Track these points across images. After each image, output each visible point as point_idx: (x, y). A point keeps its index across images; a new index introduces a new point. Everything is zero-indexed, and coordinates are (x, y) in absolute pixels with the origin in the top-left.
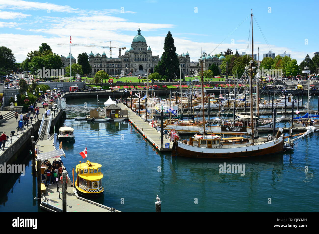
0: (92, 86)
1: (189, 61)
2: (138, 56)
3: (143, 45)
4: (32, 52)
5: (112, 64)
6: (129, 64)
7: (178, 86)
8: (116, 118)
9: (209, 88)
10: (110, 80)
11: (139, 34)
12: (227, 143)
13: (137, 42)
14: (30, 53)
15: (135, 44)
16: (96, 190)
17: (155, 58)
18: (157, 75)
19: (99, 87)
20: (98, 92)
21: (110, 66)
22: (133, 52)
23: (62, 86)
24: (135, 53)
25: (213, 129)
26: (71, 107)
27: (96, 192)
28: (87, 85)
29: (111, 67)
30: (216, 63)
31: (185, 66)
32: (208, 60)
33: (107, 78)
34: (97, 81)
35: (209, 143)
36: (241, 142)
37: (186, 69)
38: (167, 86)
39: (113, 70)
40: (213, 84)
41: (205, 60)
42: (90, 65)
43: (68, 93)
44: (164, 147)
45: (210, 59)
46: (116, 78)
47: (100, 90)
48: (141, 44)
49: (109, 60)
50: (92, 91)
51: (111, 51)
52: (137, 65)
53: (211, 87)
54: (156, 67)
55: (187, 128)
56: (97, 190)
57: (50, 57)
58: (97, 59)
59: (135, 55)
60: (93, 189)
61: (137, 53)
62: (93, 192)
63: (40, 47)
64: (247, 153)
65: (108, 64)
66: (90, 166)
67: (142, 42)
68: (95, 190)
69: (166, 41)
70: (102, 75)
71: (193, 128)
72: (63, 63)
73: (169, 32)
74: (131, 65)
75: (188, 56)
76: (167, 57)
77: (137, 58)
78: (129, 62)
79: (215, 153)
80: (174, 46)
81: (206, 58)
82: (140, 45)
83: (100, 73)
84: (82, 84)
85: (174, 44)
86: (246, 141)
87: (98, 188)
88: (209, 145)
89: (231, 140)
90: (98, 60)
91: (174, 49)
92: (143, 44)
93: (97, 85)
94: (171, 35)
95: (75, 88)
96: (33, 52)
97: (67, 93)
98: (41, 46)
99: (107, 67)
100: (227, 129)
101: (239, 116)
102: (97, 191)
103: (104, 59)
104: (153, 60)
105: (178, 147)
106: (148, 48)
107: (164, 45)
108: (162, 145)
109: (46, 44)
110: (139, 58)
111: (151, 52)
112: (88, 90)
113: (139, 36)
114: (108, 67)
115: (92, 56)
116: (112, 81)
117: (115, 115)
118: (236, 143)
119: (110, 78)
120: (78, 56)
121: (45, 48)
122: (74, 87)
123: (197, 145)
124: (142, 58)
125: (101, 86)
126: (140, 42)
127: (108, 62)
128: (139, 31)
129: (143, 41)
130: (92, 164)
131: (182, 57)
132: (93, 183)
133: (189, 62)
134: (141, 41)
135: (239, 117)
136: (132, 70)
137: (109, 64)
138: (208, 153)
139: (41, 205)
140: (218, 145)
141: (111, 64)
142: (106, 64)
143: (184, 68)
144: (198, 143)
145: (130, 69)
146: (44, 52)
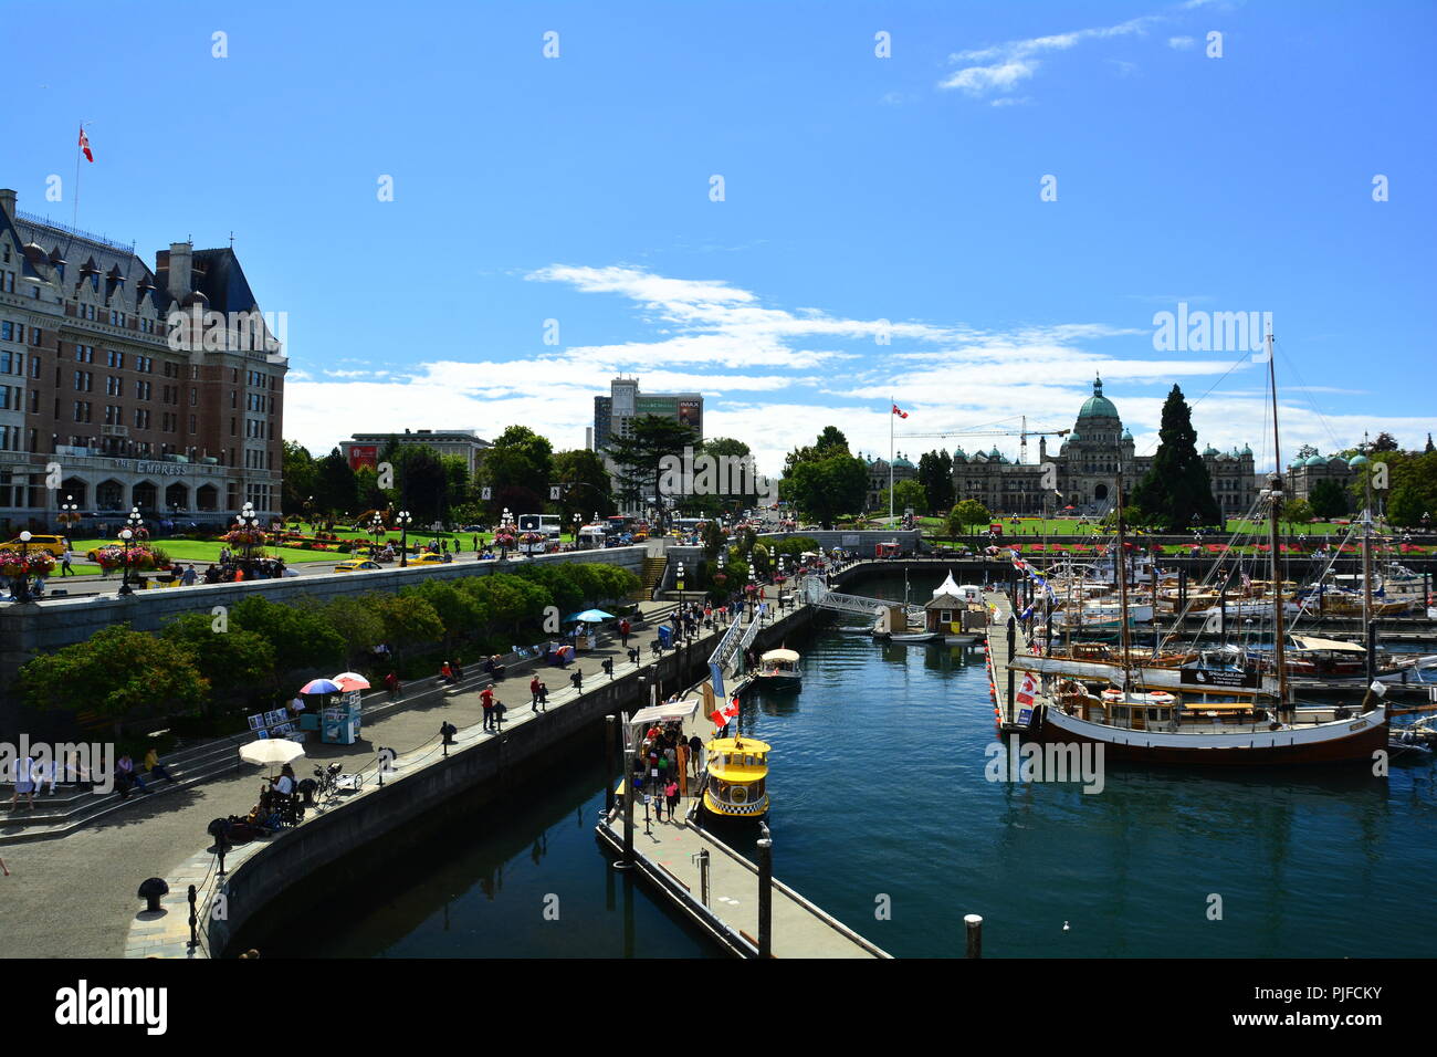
0: (940, 545)
1: (1253, 470)
2: (1094, 457)
3: (1110, 426)
4: (797, 450)
5: (1017, 480)
6: (1067, 482)
7: (1196, 548)
8: (953, 634)
9: (1297, 556)
10: (992, 526)
11: (1098, 394)
12: (1198, 718)
13: (1092, 418)
14: (793, 453)
15: (1085, 421)
16: (739, 809)
17: (1145, 463)
18: (1134, 513)
19: (960, 546)
20: (953, 560)
21: (1012, 487)
22: (1080, 447)
23: (857, 543)
24: (1085, 450)
25: (1155, 673)
26: (862, 603)
27: (739, 812)
28: (925, 541)
29: (1013, 490)
30: (1341, 478)
31: (1238, 486)
32: (1311, 469)
33: (985, 521)
34: (955, 528)
35: (1140, 717)
36: (1240, 718)
37: (1244, 495)
38: (1164, 547)
39: (1020, 497)
40: (1312, 542)
41: (1303, 469)
42: (955, 486)
43: (870, 561)
44: (1016, 721)
45: (1320, 465)
46: (1012, 522)
47: (963, 556)
48: (1102, 422)
49: (1009, 471)
50: (939, 556)
51: (1024, 443)
52: (1091, 483)
53: (1305, 553)
54: (1138, 489)
55: (1075, 668)
56: (742, 809)
57: (838, 465)
58: (974, 467)
59: (1084, 455)
60: (733, 803)
61: (1092, 449)
62: (732, 812)
63: (820, 438)
64: (1252, 753)
65: (1004, 483)
66: (739, 746)
67: (1107, 417)
68: (736, 808)
69: (1165, 412)
70: (971, 511)
71: (1092, 669)
72: (872, 479)
73: (1176, 387)
74: (1071, 483)
75: (1247, 457)
76: (1167, 459)
77: (1090, 464)
78: (1067, 476)
79: (1151, 746)
80: (1190, 426)
81: (1307, 463)
82: (1101, 427)
83: (965, 506)
84: (911, 536)
85: (1191, 421)
86: (1260, 716)
87: (745, 804)
88: (1138, 721)
89: (1216, 710)
90: (976, 469)
91: (1193, 436)
92: (1108, 424)
93: (954, 540)
94: (1182, 397)
95: (891, 548)
96: (800, 450)
97: (865, 562)
98: (822, 434)
99: (1002, 491)
100: (1200, 677)
101: (1305, 643)
102: (742, 812)
103: (993, 468)
104: (1139, 469)
105: (1046, 723)
106: (1124, 434)
107: (1160, 423)
108: (1009, 714)
109: (835, 429)
110: (1098, 464)
111: (1133, 446)
112: (928, 554)
113: (1099, 400)
114: (1005, 489)
115: (961, 457)
116: (997, 529)
117: (950, 625)
118: (1224, 719)
119: (994, 522)
120: (919, 458)
121: (833, 438)
122: (890, 544)
123: (1102, 719)
124: (1105, 464)
125: (966, 543)
126: (1099, 417)
127: (1004, 476)
128: (1098, 384)
129: (1110, 413)
130: (743, 741)
131: (1231, 460)
132: (733, 788)
133: (1253, 475)
134: (1104, 413)
135: (1301, 645)
136: (1075, 497)
137: (1010, 480)
138: (1129, 743)
139: (598, 828)
140: (1165, 724)
141: (1013, 482)
142: (998, 481)
143: (1236, 493)
144: (1105, 712)
145: (1070, 497)
146: (829, 450)
